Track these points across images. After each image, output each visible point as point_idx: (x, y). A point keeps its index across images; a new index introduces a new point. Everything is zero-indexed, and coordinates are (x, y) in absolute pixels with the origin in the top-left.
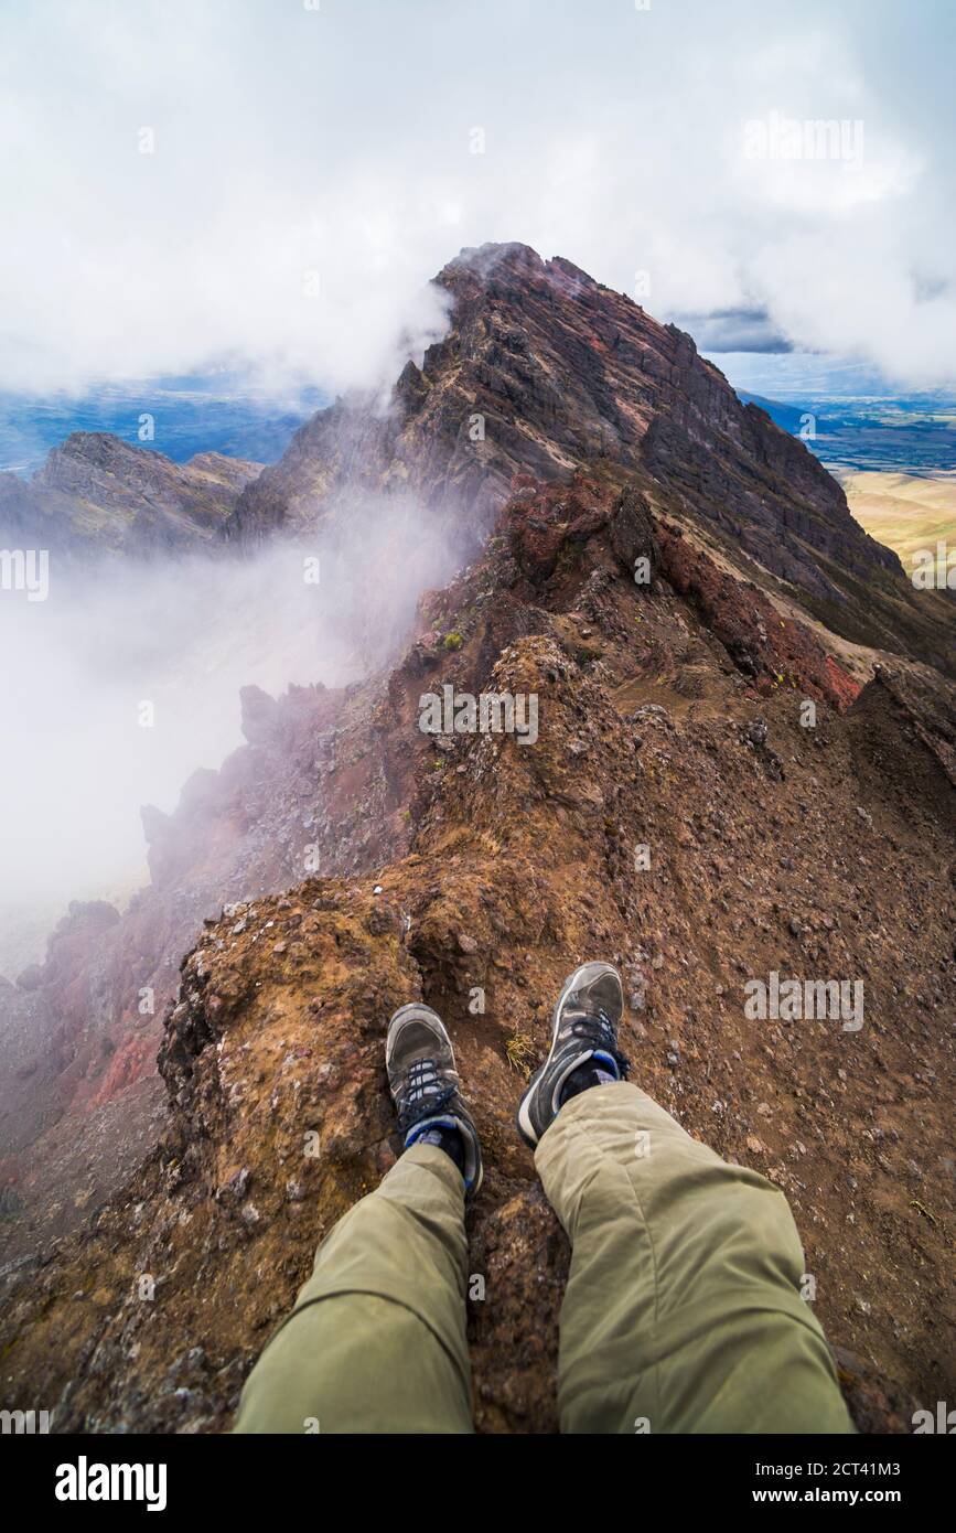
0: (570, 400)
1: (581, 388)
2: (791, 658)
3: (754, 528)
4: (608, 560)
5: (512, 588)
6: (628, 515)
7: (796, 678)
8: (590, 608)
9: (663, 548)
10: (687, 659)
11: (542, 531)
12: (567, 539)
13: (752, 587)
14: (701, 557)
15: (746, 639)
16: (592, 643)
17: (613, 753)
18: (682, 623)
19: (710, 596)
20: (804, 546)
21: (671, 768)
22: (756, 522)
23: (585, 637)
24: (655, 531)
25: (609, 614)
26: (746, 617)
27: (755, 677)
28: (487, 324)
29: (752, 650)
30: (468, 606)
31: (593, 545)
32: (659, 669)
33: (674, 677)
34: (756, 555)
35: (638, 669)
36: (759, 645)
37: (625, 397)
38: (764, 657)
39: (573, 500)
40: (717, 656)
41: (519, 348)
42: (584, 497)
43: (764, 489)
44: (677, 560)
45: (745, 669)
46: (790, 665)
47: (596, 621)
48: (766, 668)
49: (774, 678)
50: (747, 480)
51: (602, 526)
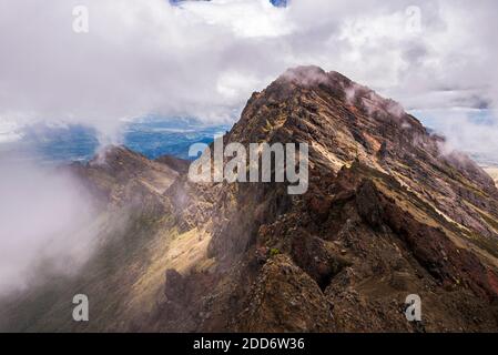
0: (340, 133)
1: (345, 128)
2: (464, 270)
3: (443, 197)
4: (356, 214)
5: (306, 226)
6: (365, 192)
7: (467, 282)
8: (346, 239)
9: (385, 209)
10: (397, 269)
11: (321, 198)
12: (334, 203)
13: (438, 230)
14: (407, 213)
15: (435, 259)
16: (346, 257)
17: (315, 308)
18: (397, 248)
19: (412, 235)
20: (473, 208)
21: (352, 320)
22: (444, 194)
23: (343, 254)
24: (380, 200)
25: (356, 242)
26: (434, 246)
27: (442, 281)
28: (299, 99)
29: (438, 264)
30: (284, 234)
31: (347, 206)
32: (382, 273)
33: (390, 278)
34: (445, 212)
35: (371, 272)
36: (443, 263)
37: (368, 132)
38: (446, 269)
39: (338, 184)
40: (414, 267)
41: (314, 110)
42: (343, 182)
43: (446, 177)
44: (393, 215)
45: (436, 275)
46: (464, 275)
47: (349, 246)
48: (448, 275)
49: (454, 282)
50: (436, 173)
51: (352, 197)
